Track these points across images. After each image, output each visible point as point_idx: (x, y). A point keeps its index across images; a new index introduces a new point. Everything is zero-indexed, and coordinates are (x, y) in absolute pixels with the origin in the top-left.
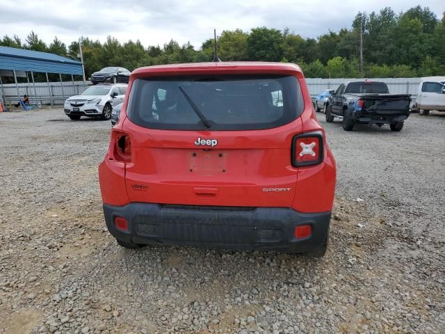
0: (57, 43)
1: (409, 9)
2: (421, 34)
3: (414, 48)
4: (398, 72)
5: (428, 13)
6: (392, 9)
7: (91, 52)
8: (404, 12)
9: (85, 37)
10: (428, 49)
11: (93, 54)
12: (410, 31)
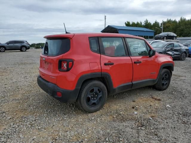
0: (156, 22)
7: (169, 26)
9: (169, 19)
11: (171, 26)
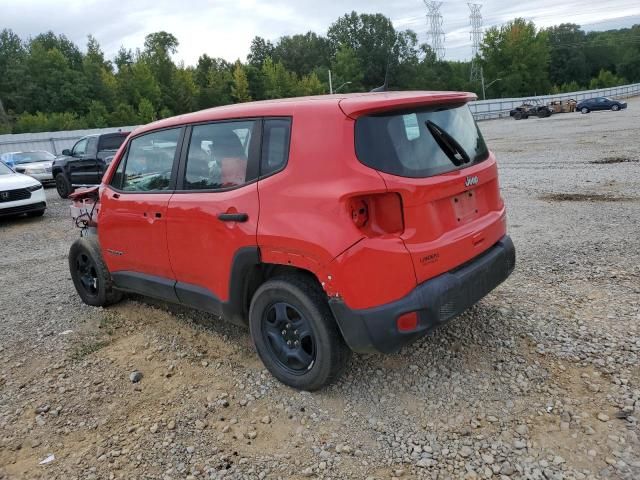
1: (38, 35)
2: (69, 71)
3: (65, 89)
4: (63, 123)
5: (67, 42)
6: (15, 32)
8: (34, 38)
10: (85, 91)
12: (52, 65)
